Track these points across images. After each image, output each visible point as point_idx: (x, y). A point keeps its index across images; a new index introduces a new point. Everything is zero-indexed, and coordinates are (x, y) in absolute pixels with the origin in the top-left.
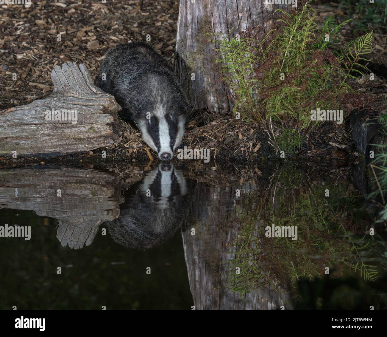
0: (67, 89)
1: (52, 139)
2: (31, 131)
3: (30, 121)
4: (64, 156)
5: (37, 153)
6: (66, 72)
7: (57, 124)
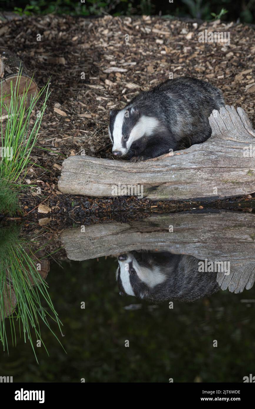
0: (225, 133)
1: (210, 183)
2: (189, 176)
3: (188, 165)
4: (222, 200)
5: (195, 197)
6: (224, 116)
7: (215, 168)
